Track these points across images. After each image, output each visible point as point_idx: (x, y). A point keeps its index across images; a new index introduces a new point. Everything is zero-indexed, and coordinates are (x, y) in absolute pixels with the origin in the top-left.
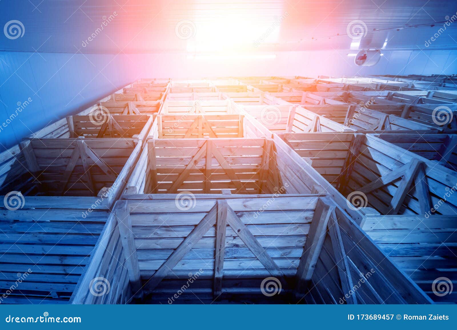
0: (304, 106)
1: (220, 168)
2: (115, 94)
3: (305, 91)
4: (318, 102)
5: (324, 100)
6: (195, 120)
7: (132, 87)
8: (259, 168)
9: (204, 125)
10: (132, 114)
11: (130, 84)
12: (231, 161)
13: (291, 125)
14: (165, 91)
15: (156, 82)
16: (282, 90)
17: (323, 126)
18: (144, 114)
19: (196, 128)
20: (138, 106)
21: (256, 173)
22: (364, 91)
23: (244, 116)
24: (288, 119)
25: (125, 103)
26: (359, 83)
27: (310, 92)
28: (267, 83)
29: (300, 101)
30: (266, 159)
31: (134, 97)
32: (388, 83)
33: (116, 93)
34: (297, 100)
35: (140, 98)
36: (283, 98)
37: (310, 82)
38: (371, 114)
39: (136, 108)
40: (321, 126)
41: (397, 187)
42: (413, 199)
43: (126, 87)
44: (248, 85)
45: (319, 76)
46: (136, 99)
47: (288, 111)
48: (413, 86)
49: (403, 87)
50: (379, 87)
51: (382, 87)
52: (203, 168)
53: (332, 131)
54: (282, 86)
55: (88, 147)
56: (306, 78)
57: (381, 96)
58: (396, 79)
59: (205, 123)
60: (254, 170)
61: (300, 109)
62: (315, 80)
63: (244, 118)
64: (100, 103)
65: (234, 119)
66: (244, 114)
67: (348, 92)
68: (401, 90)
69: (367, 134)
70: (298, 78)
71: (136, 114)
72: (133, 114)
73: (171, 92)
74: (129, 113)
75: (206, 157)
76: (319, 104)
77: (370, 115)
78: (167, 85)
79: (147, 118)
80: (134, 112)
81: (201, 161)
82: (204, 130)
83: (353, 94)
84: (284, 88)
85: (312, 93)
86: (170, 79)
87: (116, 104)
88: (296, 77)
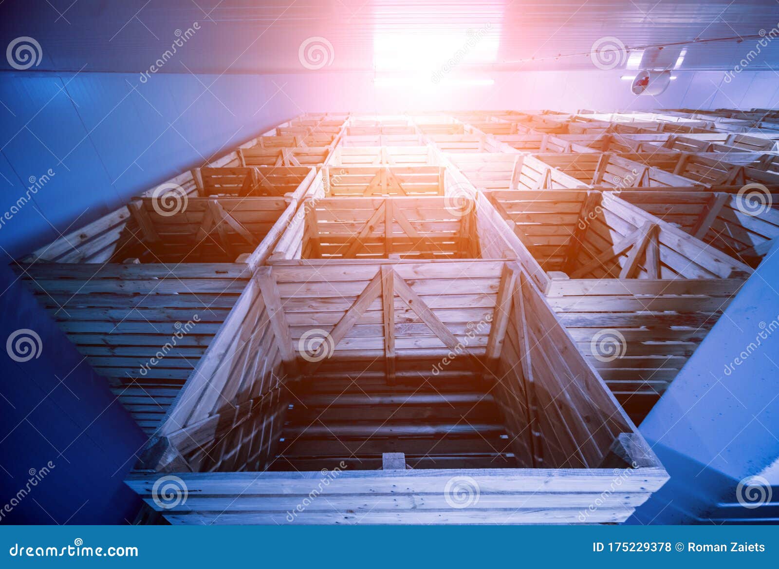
0: (536, 154)
1: (405, 236)
2: (264, 137)
3: (547, 133)
4: (561, 149)
5: (571, 147)
6: (377, 173)
7: (291, 126)
8: (458, 236)
9: (390, 181)
10: (288, 165)
11: (288, 121)
12: (419, 228)
13: (516, 181)
14: (338, 133)
15: (328, 119)
16: (516, 131)
17: (555, 182)
18: (305, 166)
19: (379, 185)
20: (297, 154)
21: (453, 243)
22: (638, 133)
23: (445, 169)
24: (513, 173)
25: (278, 149)
26: (635, 121)
27: (554, 134)
28: (495, 120)
29: (539, 148)
30: (465, 224)
31: (291, 141)
32: (679, 121)
33: (265, 135)
34: (533, 147)
35: (301, 143)
36: (511, 143)
37: (562, 119)
38: (628, 166)
39: (294, 157)
40: (553, 182)
41: (627, 256)
42: (643, 271)
43: (280, 126)
44: (466, 124)
45: (579, 111)
46: (294, 144)
47: (513, 162)
48: (713, 127)
49: (696, 127)
50: (662, 128)
51: (668, 128)
52: (382, 236)
53: (562, 188)
54: (517, 125)
55: (224, 209)
56: (559, 114)
57: (658, 140)
58: (694, 115)
59: (391, 179)
60: (451, 239)
61: (530, 159)
62: (571, 117)
63: (445, 171)
64: (241, 150)
65: (433, 172)
66: (446, 166)
67: (610, 135)
68: (691, 133)
69: (604, 192)
70: (547, 113)
71: (293, 165)
72: (290, 166)
73: (349, 134)
74: (283, 164)
75: (385, 222)
76: (563, 151)
77: (626, 167)
78: (344, 122)
79: (308, 171)
80: (291, 164)
81: (379, 226)
82: (390, 188)
83: (617, 138)
84: (519, 128)
85: (556, 136)
86: (349, 114)
87: (264, 152)
88: (544, 111)
